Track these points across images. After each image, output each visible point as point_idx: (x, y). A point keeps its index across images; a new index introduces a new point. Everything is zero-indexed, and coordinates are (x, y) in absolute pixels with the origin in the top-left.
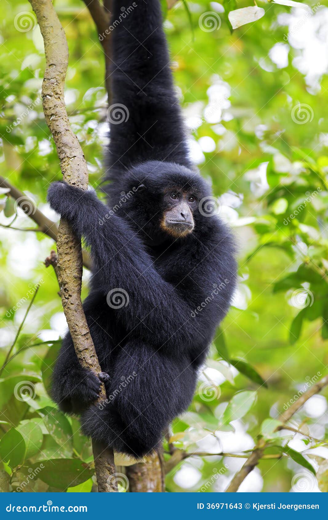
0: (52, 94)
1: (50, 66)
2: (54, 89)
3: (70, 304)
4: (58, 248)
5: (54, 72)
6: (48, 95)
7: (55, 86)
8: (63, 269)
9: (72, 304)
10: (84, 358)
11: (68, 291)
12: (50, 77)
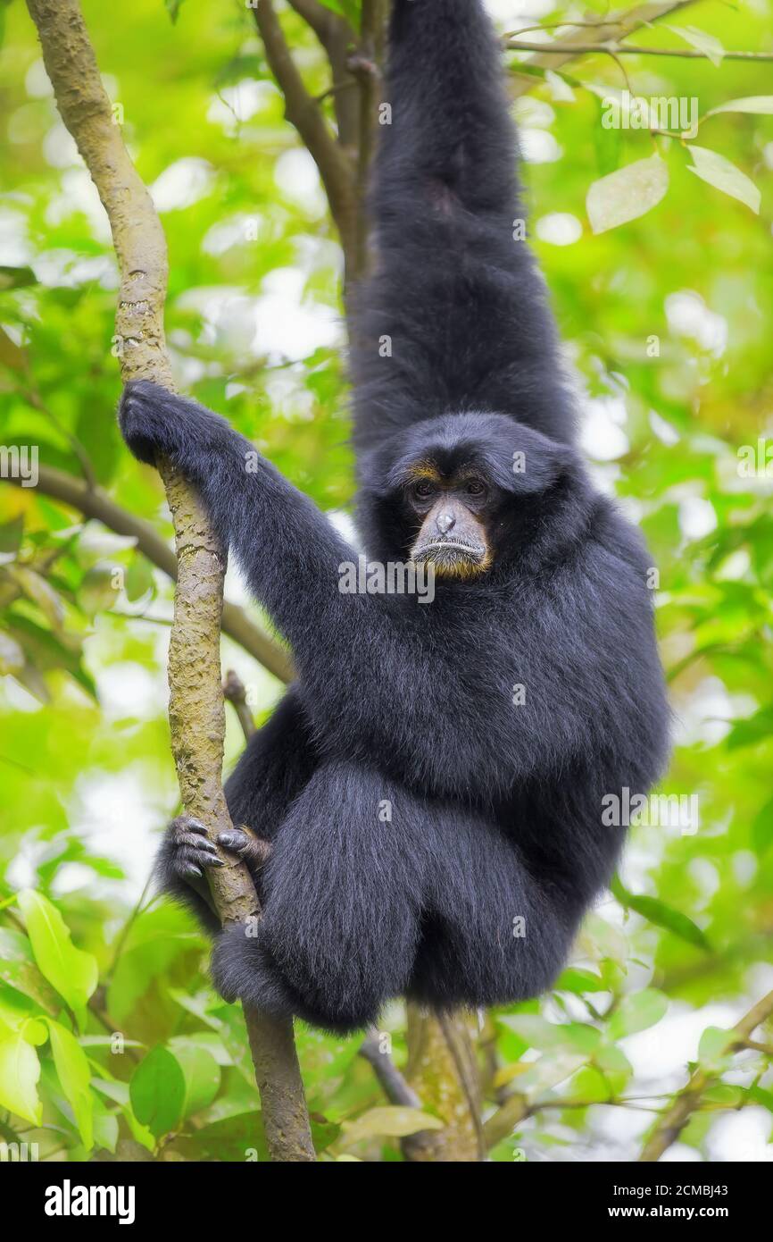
0: (142, 336)
1: (131, 274)
2: (144, 325)
3: (202, 798)
4: (172, 675)
5: (143, 288)
6: (132, 338)
7: (146, 318)
8: (185, 721)
9: (206, 798)
10: (237, 917)
11: (196, 770)
12: (134, 300)
